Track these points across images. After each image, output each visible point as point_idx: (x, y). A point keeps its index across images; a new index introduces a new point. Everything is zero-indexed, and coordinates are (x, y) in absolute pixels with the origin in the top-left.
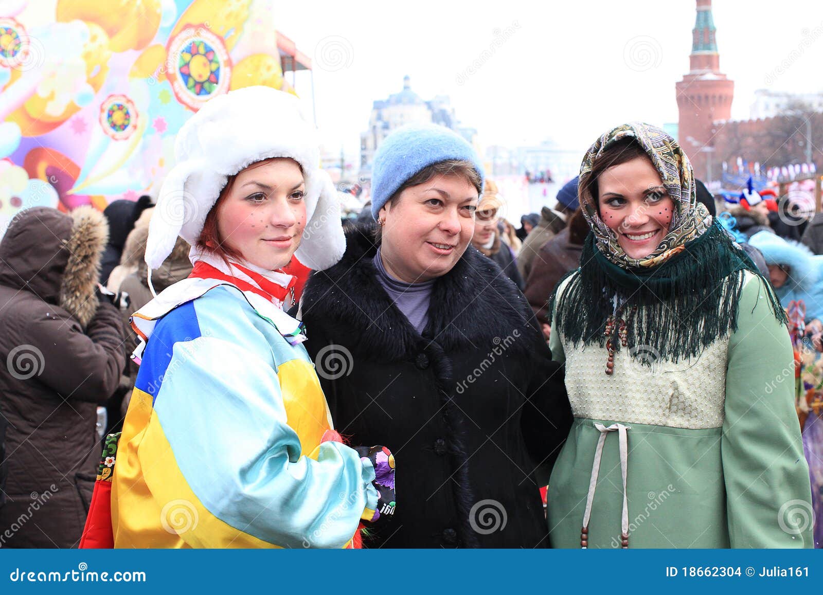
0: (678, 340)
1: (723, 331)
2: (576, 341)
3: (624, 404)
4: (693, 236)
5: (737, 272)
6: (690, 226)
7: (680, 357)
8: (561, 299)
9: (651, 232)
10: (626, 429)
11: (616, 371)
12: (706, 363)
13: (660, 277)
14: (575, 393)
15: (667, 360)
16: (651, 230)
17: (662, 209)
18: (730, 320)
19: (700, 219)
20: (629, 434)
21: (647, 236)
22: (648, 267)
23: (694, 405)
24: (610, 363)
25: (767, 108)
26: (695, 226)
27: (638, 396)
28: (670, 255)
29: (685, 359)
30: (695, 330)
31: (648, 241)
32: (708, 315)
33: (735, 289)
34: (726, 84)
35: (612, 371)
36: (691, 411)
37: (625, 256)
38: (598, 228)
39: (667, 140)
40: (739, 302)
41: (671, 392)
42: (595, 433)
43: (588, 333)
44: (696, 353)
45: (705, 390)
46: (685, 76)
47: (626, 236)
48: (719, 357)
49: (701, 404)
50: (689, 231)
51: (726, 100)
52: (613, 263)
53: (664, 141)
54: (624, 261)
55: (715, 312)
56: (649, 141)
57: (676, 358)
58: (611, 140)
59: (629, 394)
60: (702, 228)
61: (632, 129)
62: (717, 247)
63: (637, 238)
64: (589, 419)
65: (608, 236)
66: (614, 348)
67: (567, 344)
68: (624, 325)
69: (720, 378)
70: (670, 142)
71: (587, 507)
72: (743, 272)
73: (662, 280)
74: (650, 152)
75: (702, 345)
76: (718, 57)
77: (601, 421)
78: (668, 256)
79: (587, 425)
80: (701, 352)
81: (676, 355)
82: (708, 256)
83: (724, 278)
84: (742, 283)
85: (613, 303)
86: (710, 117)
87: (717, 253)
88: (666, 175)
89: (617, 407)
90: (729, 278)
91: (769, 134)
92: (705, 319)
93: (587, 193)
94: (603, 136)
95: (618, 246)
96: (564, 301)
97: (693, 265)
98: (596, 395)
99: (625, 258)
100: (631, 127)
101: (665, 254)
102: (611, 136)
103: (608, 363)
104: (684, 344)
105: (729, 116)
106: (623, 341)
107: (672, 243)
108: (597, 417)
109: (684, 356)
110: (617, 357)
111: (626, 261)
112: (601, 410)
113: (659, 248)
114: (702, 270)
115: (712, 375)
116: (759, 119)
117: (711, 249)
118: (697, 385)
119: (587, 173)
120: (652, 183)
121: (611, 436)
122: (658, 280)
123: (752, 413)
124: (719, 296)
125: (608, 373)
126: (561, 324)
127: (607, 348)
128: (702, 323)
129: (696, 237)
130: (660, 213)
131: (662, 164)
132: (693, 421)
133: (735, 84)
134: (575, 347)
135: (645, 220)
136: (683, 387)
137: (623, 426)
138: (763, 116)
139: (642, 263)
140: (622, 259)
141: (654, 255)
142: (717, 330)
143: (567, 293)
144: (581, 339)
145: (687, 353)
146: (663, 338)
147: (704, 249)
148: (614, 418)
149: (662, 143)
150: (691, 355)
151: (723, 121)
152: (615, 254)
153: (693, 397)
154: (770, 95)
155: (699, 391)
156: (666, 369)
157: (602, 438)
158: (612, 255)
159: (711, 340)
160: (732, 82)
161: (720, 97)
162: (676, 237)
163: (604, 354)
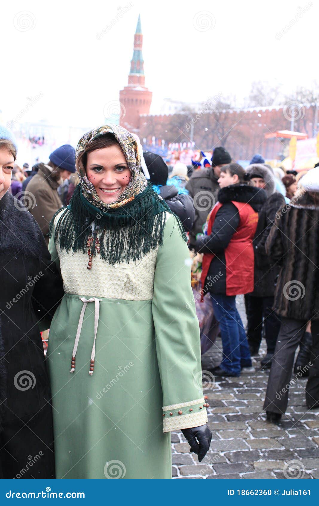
0: (129, 251)
1: (154, 245)
2: (68, 249)
3: (98, 286)
4: (139, 192)
5: (162, 213)
6: (138, 186)
7: (130, 260)
8: (57, 225)
9: (117, 189)
10: (99, 301)
11: (93, 267)
12: (145, 264)
13: (121, 214)
14: (68, 279)
15: (123, 262)
16: (117, 188)
17: (124, 176)
18: (159, 240)
19: (142, 182)
20: (101, 304)
21: (114, 191)
22: (114, 208)
23: (138, 287)
24: (90, 263)
25: (170, 109)
26: (140, 186)
27: (106, 282)
28: (127, 202)
29: (133, 261)
30: (139, 245)
31: (114, 194)
32: (146, 236)
33: (161, 222)
34: (147, 93)
35: (91, 267)
36: (136, 291)
37: (101, 201)
38: (86, 184)
39: (129, 136)
40: (164, 230)
41: (125, 280)
42: (81, 303)
43: (75, 245)
44: (140, 258)
45: (144, 279)
46: (125, 87)
47: (102, 190)
48: (152, 260)
49: (141, 287)
50: (137, 189)
51: (147, 103)
52: (93, 205)
53: (128, 137)
54: (100, 204)
55: (150, 235)
56: (120, 136)
57: (128, 261)
58: (98, 134)
59: (101, 281)
60: (143, 187)
61: (111, 128)
62: (152, 199)
63: (109, 191)
64: (77, 295)
65: (92, 189)
66: (92, 254)
67: (61, 251)
68: (98, 241)
69: (152, 272)
70: (131, 138)
71: (75, 345)
72: (165, 212)
73: (122, 216)
74: (121, 143)
75: (143, 254)
76: (144, 78)
77: (84, 296)
78: (125, 203)
79: (75, 298)
80: (142, 257)
81: (128, 259)
82: (147, 203)
83: (155, 216)
84: (165, 219)
85: (92, 228)
86: (138, 112)
87: (152, 202)
88: (129, 157)
89: (94, 288)
90: (158, 216)
91: (171, 124)
92: (144, 238)
93: (81, 163)
94: (93, 131)
95: (97, 195)
96: (59, 225)
97: (139, 208)
98: (81, 281)
99: (101, 202)
100: (111, 127)
101: (124, 202)
102: (98, 131)
103: (88, 263)
104: (133, 252)
105: (148, 112)
106: (98, 250)
107: (128, 195)
108: (81, 293)
109: (133, 259)
110: (94, 259)
111: (102, 204)
112: (84, 289)
113: (121, 198)
114: (144, 211)
115: (148, 270)
116: (165, 115)
117: (148, 199)
118: (140, 276)
119: (82, 151)
120: (121, 161)
121: (91, 305)
122: (120, 216)
123: (170, 292)
124: (153, 226)
125: (89, 269)
126: (57, 239)
127: (88, 255)
128: (143, 241)
129: (140, 192)
130: (123, 178)
131: (127, 150)
132: (137, 296)
133: (153, 94)
134: (67, 253)
135: (114, 181)
136: (132, 278)
137: (97, 299)
138: (167, 114)
139: (110, 206)
140: (99, 203)
141: (118, 202)
142: (152, 245)
143: (61, 221)
144: (71, 248)
145: (134, 258)
146: (121, 249)
147: (145, 199)
148: (92, 294)
149: (127, 138)
150: (137, 259)
151: (145, 115)
152: (95, 200)
153: (137, 283)
154: (172, 102)
155: (140, 279)
156: (123, 267)
157: (85, 305)
158: (93, 200)
159: (148, 251)
160: (151, 93)
161: (144, 101)
162: (130, 192)
163: (86, 257)
